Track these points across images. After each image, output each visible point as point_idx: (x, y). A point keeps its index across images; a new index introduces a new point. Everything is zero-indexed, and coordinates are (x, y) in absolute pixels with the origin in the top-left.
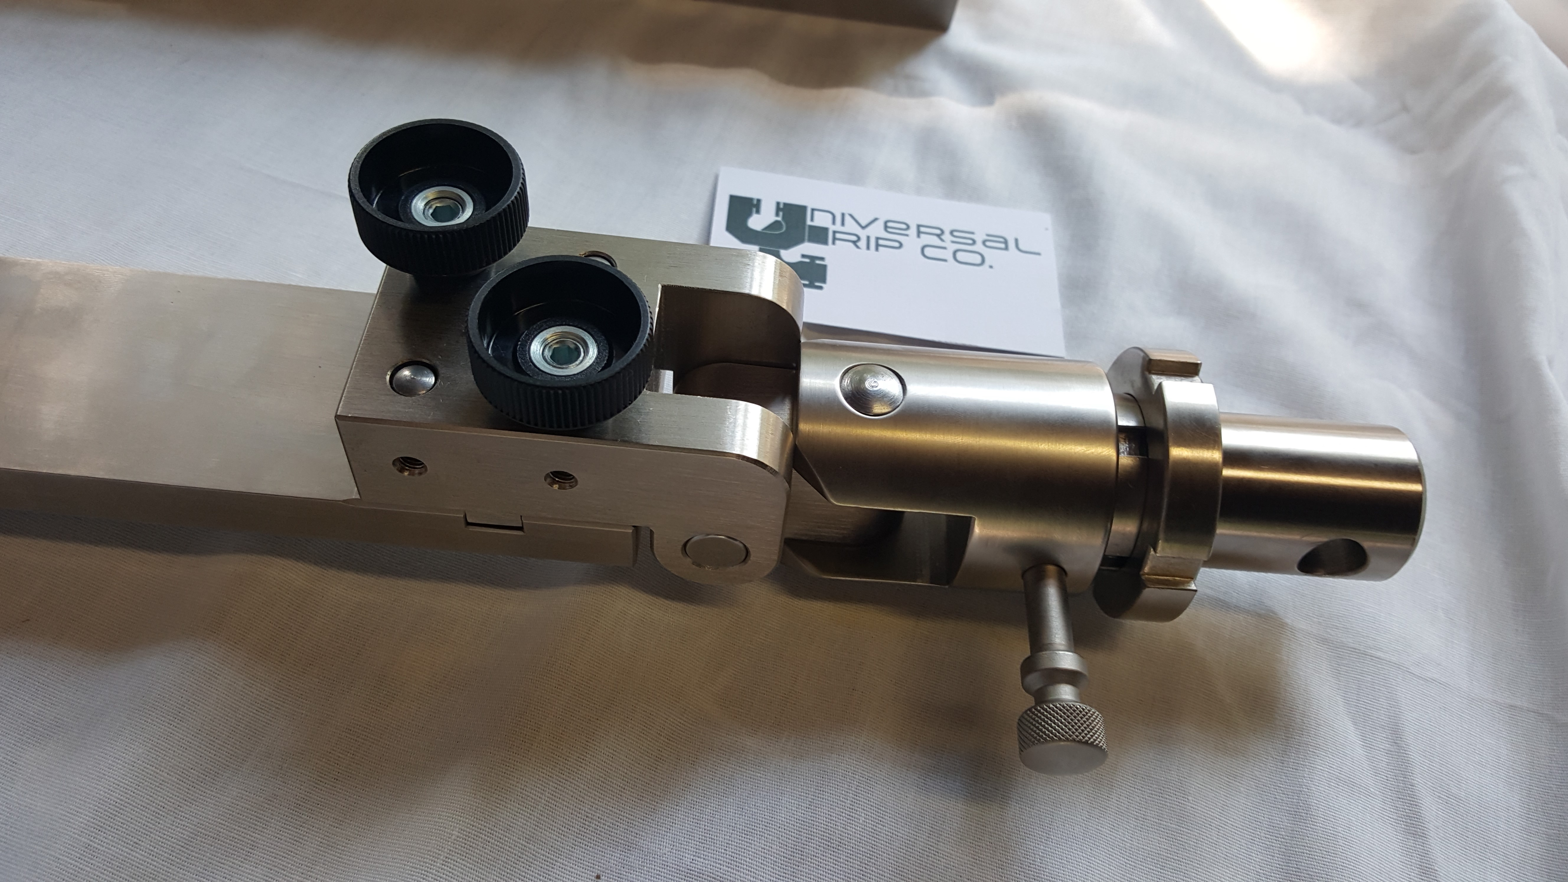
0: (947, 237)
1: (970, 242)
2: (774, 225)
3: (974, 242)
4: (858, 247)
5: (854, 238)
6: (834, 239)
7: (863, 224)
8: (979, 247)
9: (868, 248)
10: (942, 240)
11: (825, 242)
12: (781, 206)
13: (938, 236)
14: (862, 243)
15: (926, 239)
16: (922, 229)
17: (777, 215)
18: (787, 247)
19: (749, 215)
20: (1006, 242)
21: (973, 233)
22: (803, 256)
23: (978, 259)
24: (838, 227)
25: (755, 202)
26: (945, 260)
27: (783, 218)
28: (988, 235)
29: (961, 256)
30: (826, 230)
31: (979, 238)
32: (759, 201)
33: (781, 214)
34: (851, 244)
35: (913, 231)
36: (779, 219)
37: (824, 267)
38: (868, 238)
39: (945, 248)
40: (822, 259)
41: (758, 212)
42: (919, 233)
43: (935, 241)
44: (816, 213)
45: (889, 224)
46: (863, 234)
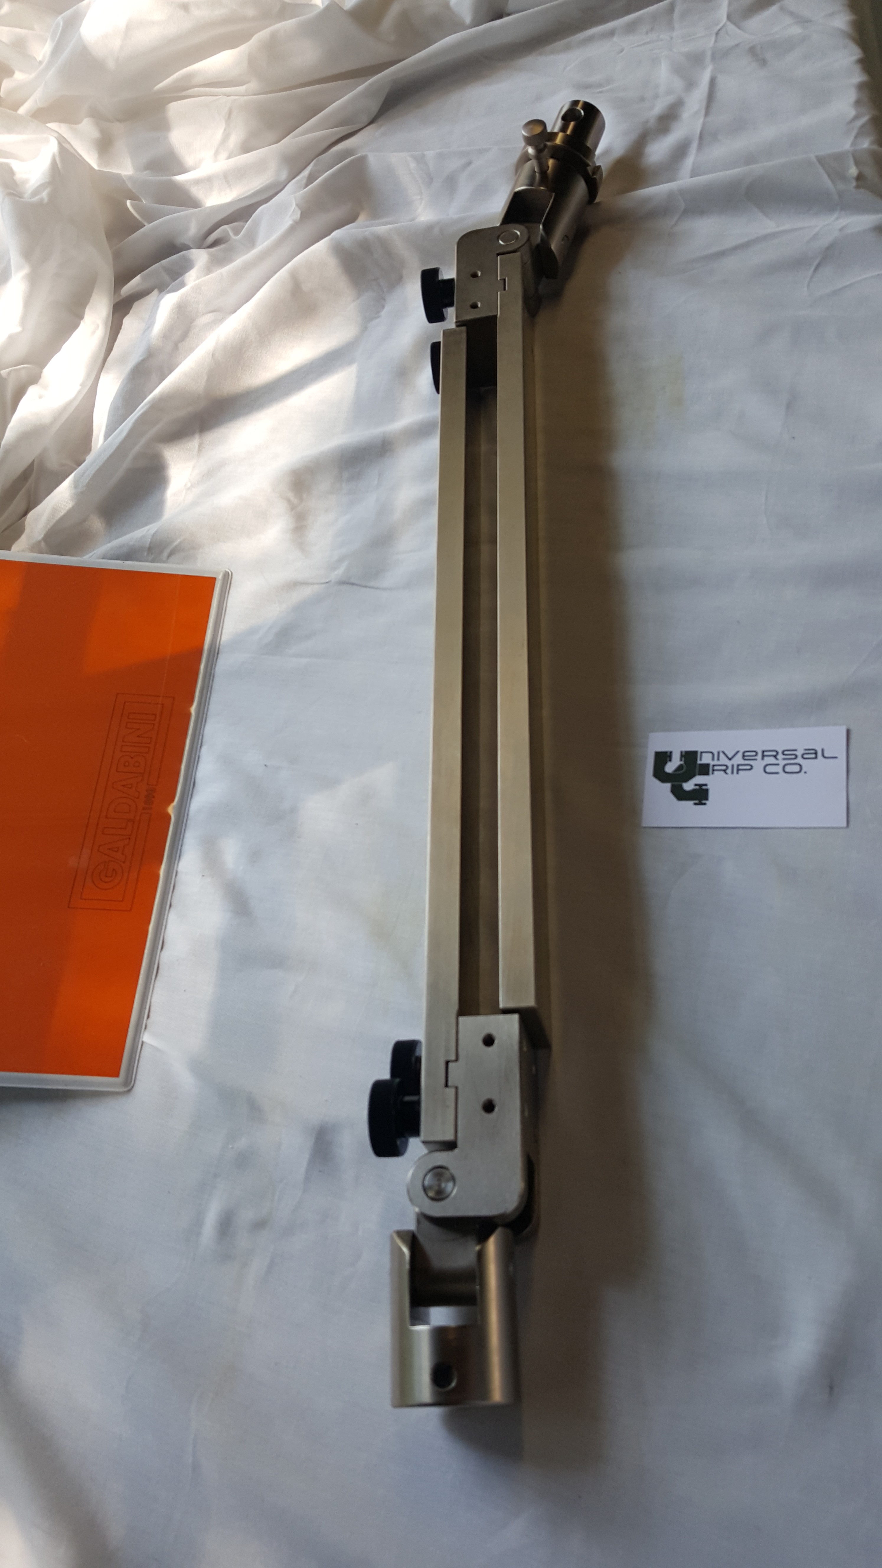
0: (780, 756)
1: (794, 757)
2: (680, 768)
3: (796, 756)
4: (726, 773)
5: (724, 768)
6: (713, 770)
7: (730, 756)
8: (799, 760)
9: (732, 773)
10: (777, 759)
11: (707, 774)
12: (683, 754)
13: (775, 756)
14: (729, 771)
15: (768, 760)
16: (766, 753)
17: (681, 760)
18: (686, 781)
19: (666, 763)
20: (816, 753)
21: (796, 750)
22: (696, 785)
23: (797, 768)
24: (716, 762)
25: (669, 754)
26: (777, 773)
27: (685, 762)
28: (806, 750)
29: (788, 769)
30: (708, 765)
31: (799, 753)
32: (671, 753)
33: (683, 759)
34: (722, 773)
35: (759, 757)
36: (682, 763)
37: (707, 791)
38: (733, 766)
39: (778, 764)
40: (706, 785)
41: (670, 760)
42: (763, 756)
43: (772, 760)
44: (704, 754)
45: (746, 754)
46: (729, 763)
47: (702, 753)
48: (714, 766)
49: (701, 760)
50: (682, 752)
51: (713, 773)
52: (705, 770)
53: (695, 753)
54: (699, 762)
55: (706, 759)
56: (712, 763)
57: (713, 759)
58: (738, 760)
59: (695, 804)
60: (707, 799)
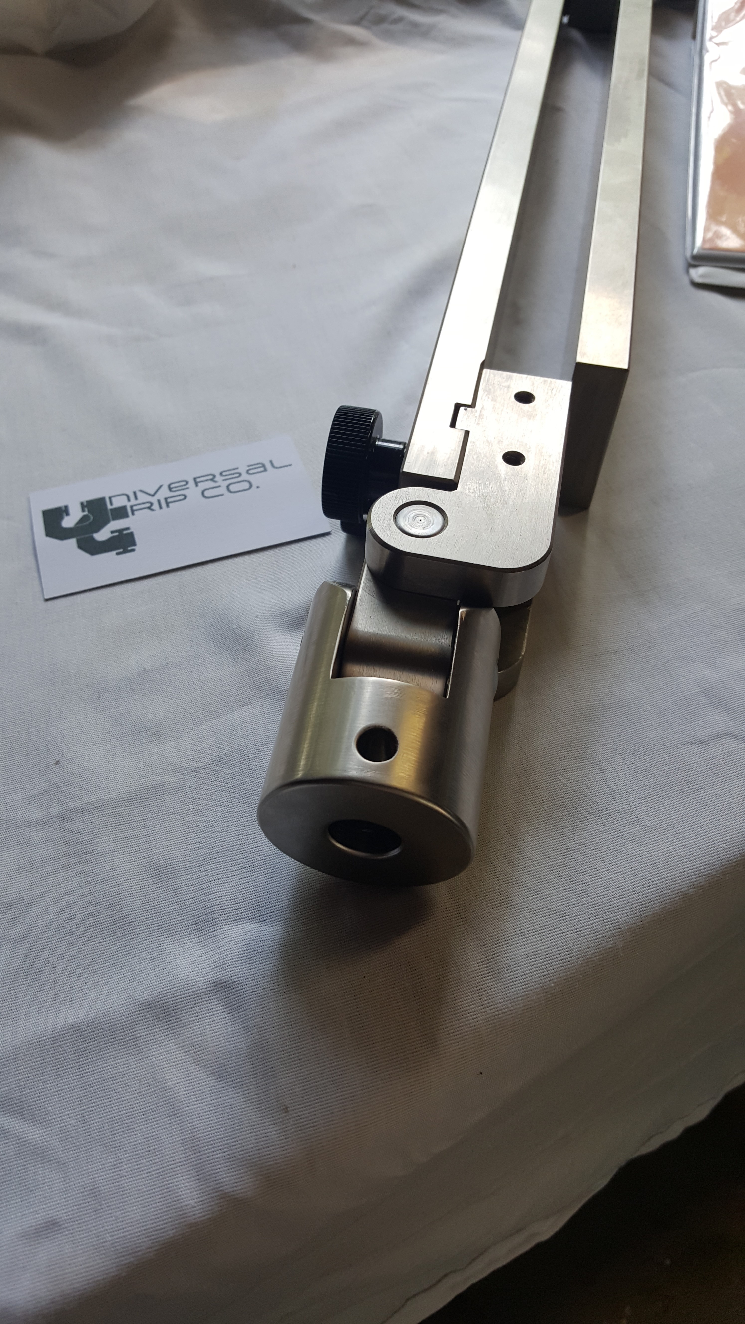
47: (110, 498)
48: (132, 507)
49: (111, 504)
50: (82, 504)
51: (133, 514)
52: (121, 513)
53: (102, 501)
54: (109, 507)
55: (118, 503)
56: (128, 505)
57: (129, 500)
58: (164, 493)
59: (118, 554)
60: (134, 544)
